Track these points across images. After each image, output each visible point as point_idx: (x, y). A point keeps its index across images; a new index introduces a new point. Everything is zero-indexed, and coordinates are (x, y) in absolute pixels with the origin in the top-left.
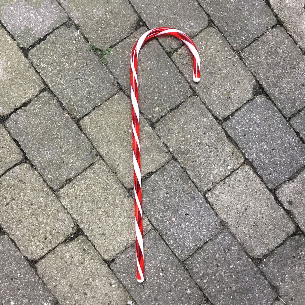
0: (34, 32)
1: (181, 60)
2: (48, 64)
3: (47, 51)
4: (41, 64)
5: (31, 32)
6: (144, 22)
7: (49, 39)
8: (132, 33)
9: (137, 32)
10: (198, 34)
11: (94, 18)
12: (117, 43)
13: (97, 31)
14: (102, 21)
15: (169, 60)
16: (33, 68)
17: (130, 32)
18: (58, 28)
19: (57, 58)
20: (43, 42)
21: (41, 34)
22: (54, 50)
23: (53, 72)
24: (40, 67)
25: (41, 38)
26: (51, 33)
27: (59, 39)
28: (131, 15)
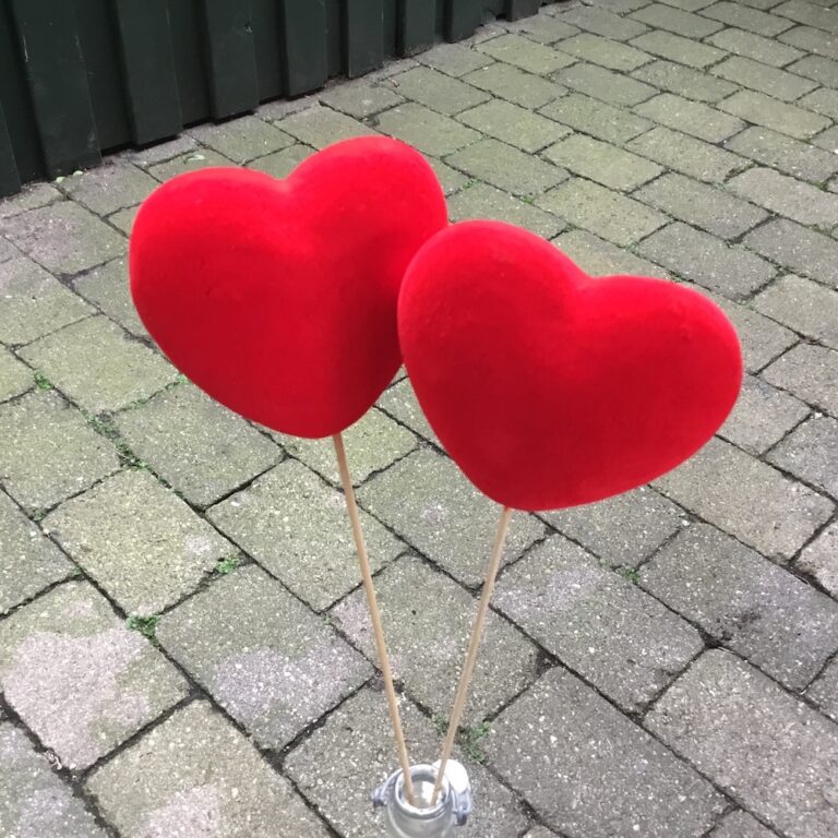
0: (295, 710)
1: (669, 727)
2: (338, 781)
3: (332, 749)
4: (320, 782)
5: (288, 711)
6: (553, 658)
7: (334, 722)
8: (530, 683)
9: (542, 680)
10: (688, 666)
11: (435, 662)
12: (502, 709)
13: (448, 688)
14: (455, 665)
15: (638, 730)
16: (297, 796)
17: (524, 680)
18: (352, 695)
19: (357, 763)
20: (319, 731)
21: (312, 713)
22: (347, 746)
23: (351, 798)
24: (318, 791)
25: (315, 721)
26: (338, 707)
27: (358, 717)
28: (520, 647)
